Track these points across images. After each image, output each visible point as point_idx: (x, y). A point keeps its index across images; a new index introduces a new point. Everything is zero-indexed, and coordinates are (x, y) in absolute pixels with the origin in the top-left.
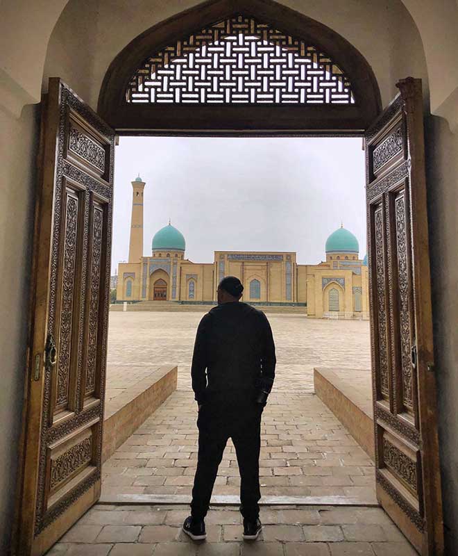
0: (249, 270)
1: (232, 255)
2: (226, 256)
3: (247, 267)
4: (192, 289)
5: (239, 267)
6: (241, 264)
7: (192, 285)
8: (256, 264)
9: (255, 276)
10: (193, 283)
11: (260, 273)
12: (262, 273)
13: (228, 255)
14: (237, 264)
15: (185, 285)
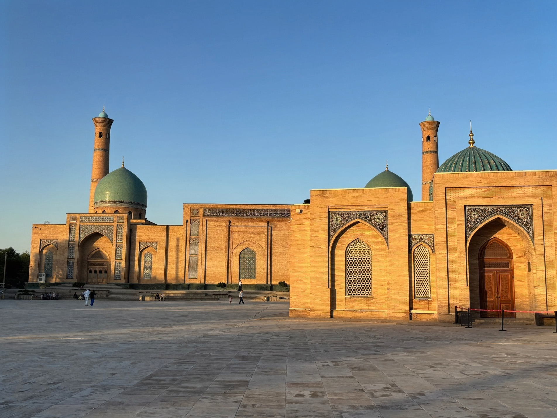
0: (239, 233)
1: (210, 210)
2: (202, 210)
3: (235, 229)
4: (148, 264)
5: (224, 229)
6: (225, 224)
7: (149, 259)
8: (250, 224)
9: (247, 243)
10: (151, 255)
11: (255, 238)
12: (258, 238)
13: (205, 210)
14: (219, 225)
15: (137, 258)
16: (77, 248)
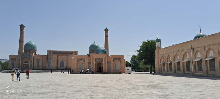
2: (51, 52)
9: (62, 59)
10: (39, 62)
12: (65, 58)
14: (55, 55)
15: (35, 63)
16: (21, 61)
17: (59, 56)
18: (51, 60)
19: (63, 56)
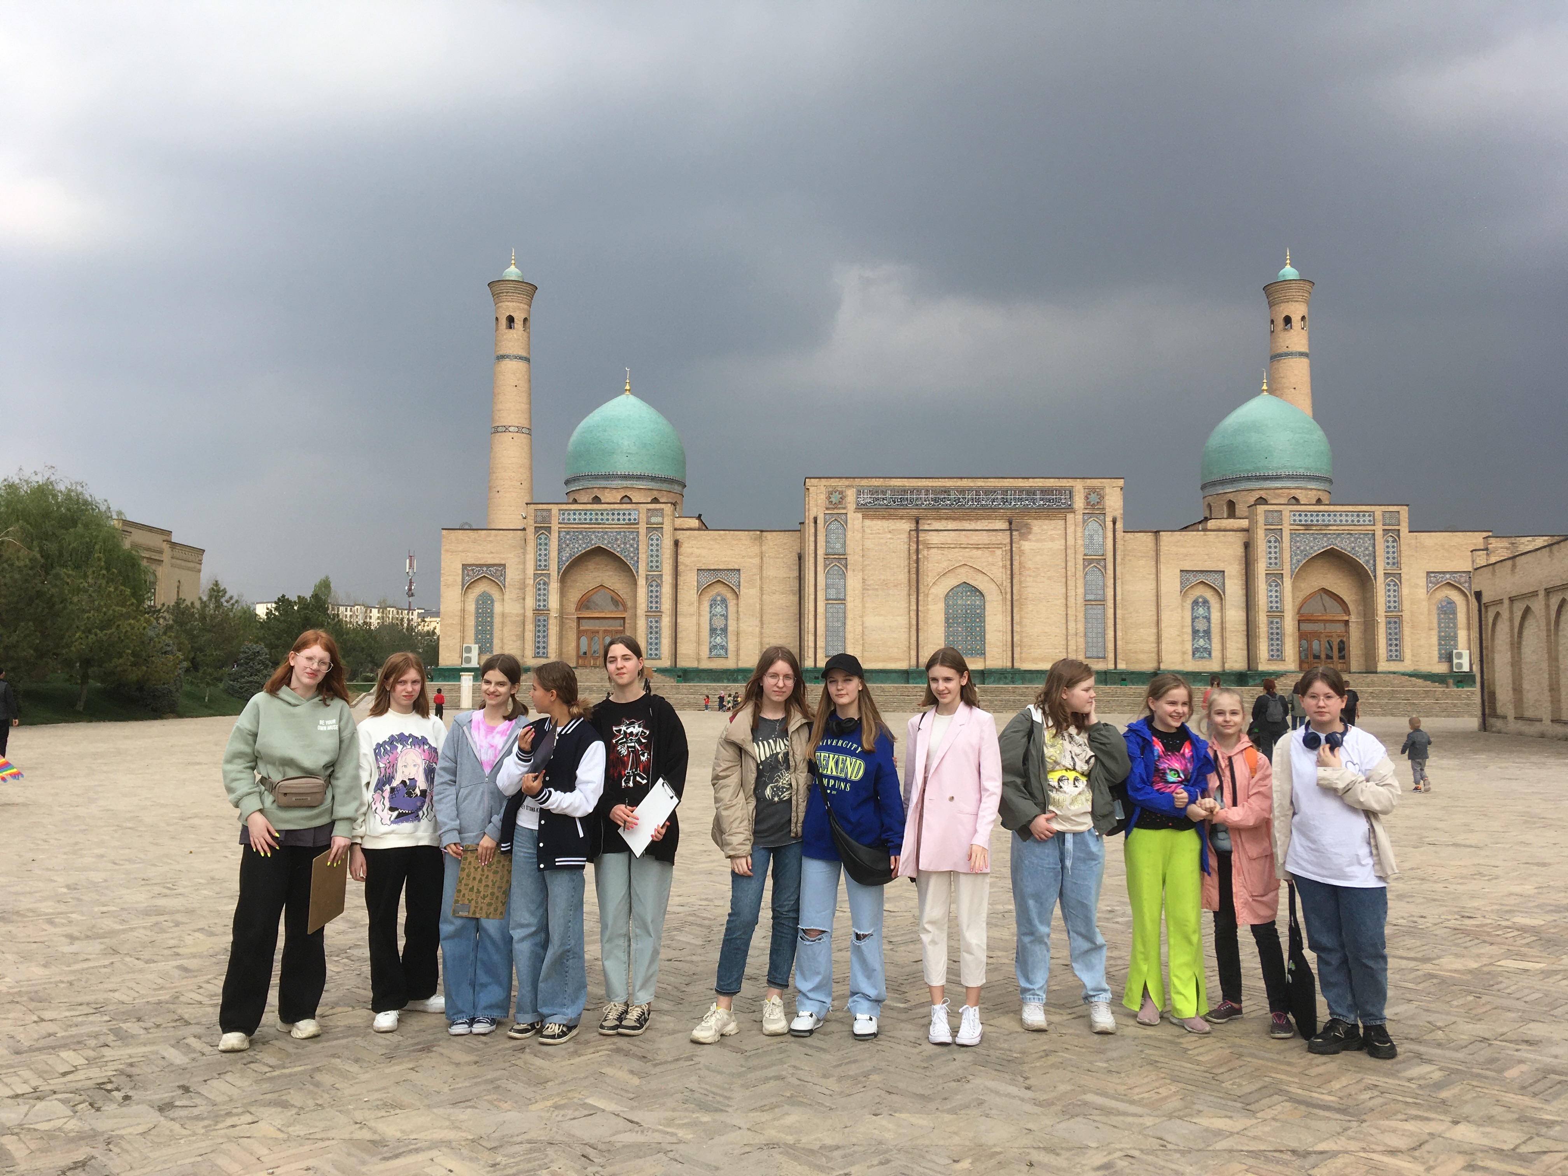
0: (941, 547)
1: (873, 492)
4: (719, 623)
5: (905, 537)
7: (720, 610)
8: (967, 525)
9: (963, 570)
10: (724, 601)
11: (981, 559)
12: (990, 559)
13: (859, 492)
14: (893, 527)
15: (693, 609)
16: (554, 586)
17: (934, 538)
18: (853, 582)
19: (975, 538)
